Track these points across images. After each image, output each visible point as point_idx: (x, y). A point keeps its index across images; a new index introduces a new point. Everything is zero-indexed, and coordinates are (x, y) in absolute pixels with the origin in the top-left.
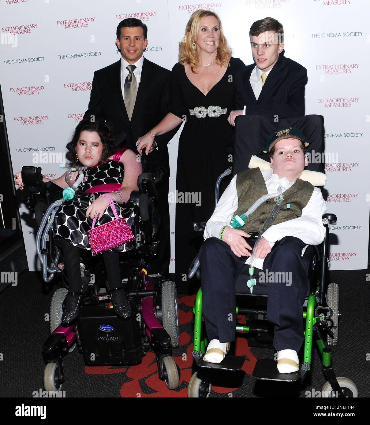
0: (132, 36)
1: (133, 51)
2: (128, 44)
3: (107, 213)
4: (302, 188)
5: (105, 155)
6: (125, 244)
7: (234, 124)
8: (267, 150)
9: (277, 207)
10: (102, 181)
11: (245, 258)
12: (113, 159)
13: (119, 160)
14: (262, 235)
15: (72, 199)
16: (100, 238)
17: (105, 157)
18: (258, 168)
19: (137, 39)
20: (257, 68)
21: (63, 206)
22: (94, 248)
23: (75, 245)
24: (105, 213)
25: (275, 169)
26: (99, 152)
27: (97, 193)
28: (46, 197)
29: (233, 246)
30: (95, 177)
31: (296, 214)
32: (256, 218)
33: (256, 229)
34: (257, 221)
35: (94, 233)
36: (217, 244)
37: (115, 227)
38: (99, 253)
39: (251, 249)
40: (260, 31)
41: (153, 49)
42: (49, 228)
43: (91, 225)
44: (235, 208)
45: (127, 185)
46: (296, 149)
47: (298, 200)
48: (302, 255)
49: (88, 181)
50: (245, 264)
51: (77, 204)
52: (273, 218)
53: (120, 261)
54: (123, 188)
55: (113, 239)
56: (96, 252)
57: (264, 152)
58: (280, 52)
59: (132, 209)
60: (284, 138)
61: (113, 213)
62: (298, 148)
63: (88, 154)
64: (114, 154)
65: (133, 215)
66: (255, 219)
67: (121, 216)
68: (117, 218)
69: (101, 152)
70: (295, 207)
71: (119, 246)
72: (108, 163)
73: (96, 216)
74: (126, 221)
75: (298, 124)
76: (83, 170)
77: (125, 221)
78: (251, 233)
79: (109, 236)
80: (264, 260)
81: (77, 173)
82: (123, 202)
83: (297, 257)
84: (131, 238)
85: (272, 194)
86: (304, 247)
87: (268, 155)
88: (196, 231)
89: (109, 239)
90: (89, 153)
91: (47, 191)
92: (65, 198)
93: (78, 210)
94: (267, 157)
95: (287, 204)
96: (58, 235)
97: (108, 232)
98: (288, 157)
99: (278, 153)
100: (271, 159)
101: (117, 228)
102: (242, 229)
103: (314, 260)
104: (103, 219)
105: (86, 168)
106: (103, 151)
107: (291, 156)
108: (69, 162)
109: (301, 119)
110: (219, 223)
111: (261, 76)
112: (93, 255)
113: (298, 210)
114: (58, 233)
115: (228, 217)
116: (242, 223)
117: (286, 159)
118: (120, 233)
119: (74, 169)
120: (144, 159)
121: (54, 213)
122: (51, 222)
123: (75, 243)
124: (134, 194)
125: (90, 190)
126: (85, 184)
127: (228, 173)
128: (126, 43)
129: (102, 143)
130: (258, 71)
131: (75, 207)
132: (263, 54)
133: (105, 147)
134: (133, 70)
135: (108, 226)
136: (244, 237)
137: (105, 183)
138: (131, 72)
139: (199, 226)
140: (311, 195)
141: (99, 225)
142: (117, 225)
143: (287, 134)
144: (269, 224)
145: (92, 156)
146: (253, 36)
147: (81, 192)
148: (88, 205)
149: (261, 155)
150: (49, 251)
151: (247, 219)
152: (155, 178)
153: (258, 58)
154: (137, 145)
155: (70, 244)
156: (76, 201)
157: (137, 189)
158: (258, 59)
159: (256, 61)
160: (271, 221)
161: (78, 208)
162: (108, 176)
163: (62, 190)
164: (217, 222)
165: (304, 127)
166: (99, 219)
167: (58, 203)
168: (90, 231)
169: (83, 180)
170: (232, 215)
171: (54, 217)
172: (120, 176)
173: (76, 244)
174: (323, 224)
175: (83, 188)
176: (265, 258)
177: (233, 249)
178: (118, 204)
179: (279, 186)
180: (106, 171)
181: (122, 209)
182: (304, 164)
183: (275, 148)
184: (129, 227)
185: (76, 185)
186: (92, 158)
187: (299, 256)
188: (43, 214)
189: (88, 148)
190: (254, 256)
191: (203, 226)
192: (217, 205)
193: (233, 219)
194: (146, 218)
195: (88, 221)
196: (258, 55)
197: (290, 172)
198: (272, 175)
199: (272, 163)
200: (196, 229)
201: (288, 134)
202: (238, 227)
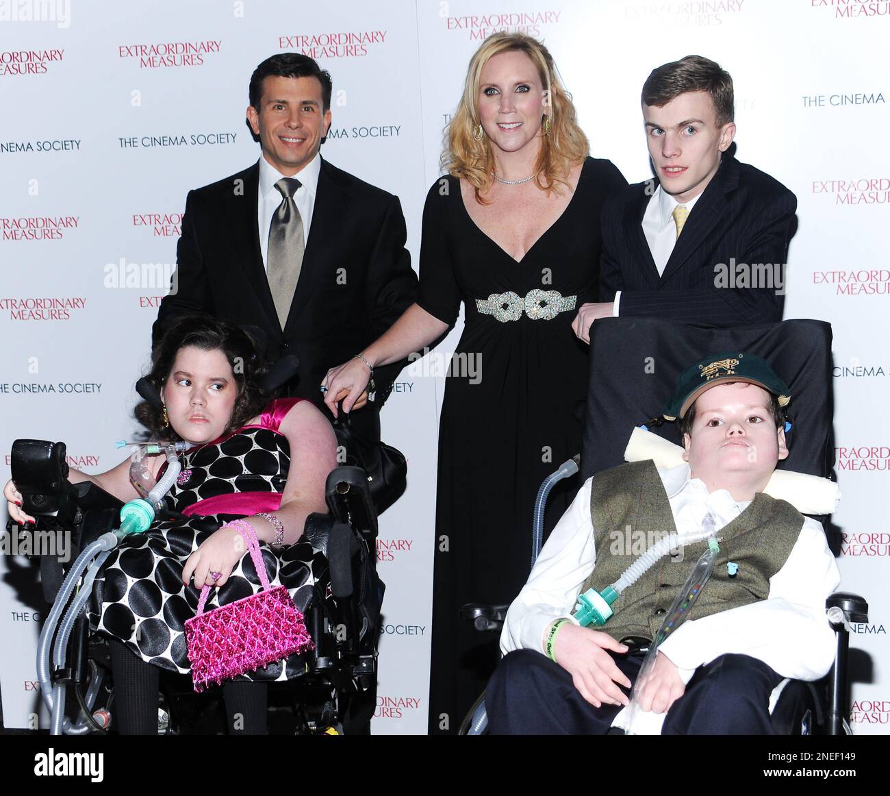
0: (294, 102)
1: (294, 141)
2: (282, 122)
3: (239, 573)
4: (771, 520)
5: (240, 415)
6: (286, 660)
7: (588, 339)
8: (676, 414)
9: (700, 570)
10: (229, 485)
11: (611, 710)
12: (262, 425)
13: (277, 429)
14: (660, 648)
15: (147, 532)
16: (219, 642)
17: (241, 417)
18: (650, 463)
19: (305, 110)
20: (662, 190)
21: (120, 550)
22: (200, 668)
23: (147, 659)
24: (235, 574)
25: (696, 466)
26: (226, 404)
27: (215, 516)
28: (74, 522)
29: (582, 676)
30: (212, 474)
31: (754, 591)
32: (643, 599)
33: (644, 628)
34: (645, 606)
35: (203, 629)
36: (536, 669)
37: (261, 613)
38: (212, 682)
39: (628, 684)
40: (668, 93)
41: (374, 132)
42: (77, 609)
43: (195, 604)
44: (588, 570)
45: (298, 496)
46: (753, 413)
47: (759, 552)
48: (771, 709)
49: (192, 484)
50: (612, 726)
51: (159, 546)
52: (688, 600)
53: (269, 706)
54: (285, 505)
55: (253, 645)
56: (204, 682)
57: (667, 418)
58: (724, 147)
59: (310, 564)
60: (722, 384)
61: (256, 574)
62: (761, 412)
63: (198, 411)
64: (265, 412)
65: (311, 581)
66: (641, 602)
67: (277, 583)
68: (267, 589)
69: (233, 403)
70: (750, 572)
71: (268, 664)
72: (248, 436)
73: (211, 582)
74: (292, 598)
75: (759, 344)
76: (178, 453)
77: (288, 596)
78: (629, 641)
79: (243, 637)
80: (663, 716)
81: (162, 459)
82: (285, 542)
83: (755, 712)
84: (302, 643)
85: (687, 534)
86: (775, 685)
87: (679, 426)
88: (480, 628)
89: (242, 644)
90: (199, 407)
91: (78, 509)
92: (126, 529)
93: (161, 563)
94: (676, 432)
95: (729, 564)
96: (101, 632)
97: (241, 625)
98: (732, 433)
99: (706, 423)
100: (686, 436)
101: (267, 614)
102: (606, 626)
103: (807, 722)
104: (229, 590)
105: (188, 446)
106: (237, 402)
107: (740, 432)
108: (142, 429)
109: (769, 331)
110: (543, 609)
111: (674, 214)
112: (195, 688)
113: (759, 579)
114: (101, 626)
115: (566, 594)
116: (605, 611)
117: (727, 439)
118: (273, 629)
119: (154, 449)
120: (343, 424)
121: (94, 569)
122: (85, 593)
123: (149, 654)
124: (314, 522)
125: (197, 507)
126: (182, 491)
127: (569, 471)
128: (275, 119)
129: (234, 380)
130: (663, 200)
131: (154, 554)
132: (678, 153)
133: (242, 391)
134: (292, 191)
135: (241, 608)
136: (609, 651)
137: (236, 490)
138: (287, 198)
139: (489, 615)
140: (794, 540)
141: (219, 606)
142: (266, 606)
143: (729, 372)
144: (677, 618)
145: (208, 413)
146: (651, 107)
147: (172, 513)
148: (189, 550)
149: (659, 427)
150: (73, 676)
151: (619, 601)
152: (370, 479)
153: (664, 165)
154: (325, 390)
155: (135, 655)
156: (157, 536)
157: (324, 510)
158: (665, 168)
159: (660, 171)
160: (684, 610)
161: (162, 558)
162: (246, 471)
163: (119, 505)
164: (539, 606)
165: (775, 354)
166: (217, 589)
167: (109, 541)
168: (193, 622)
169: (179, 478)
170: (579, 588)
171: (93, 579)
172: (279, 473)
173: (152, 658)
174: (830, 622)
175: (176, 501)
176: (666, 713)
177: (578, 683)
178: (272, 548)
179: (706, 513)
180: (241, 458)
181: (281, 564)
182: (775, 452)
183: (697, 410)
184: (298, 612)
185: (158, 492)
186: (207, 421)
187: (760, 709)
188: (64, 572)
189: (198, 393)
190: (637, 706)
191: (499, 615)
192: (539, 559)
193: (580, 600)
194: (346, 590)
195: (186, 591)
196: (664, 155)
197: (740, 474)
198: (689, 480)
199: (689, 447)
200: (479, 624)
201: (733, 372)
202: (595, 624)
